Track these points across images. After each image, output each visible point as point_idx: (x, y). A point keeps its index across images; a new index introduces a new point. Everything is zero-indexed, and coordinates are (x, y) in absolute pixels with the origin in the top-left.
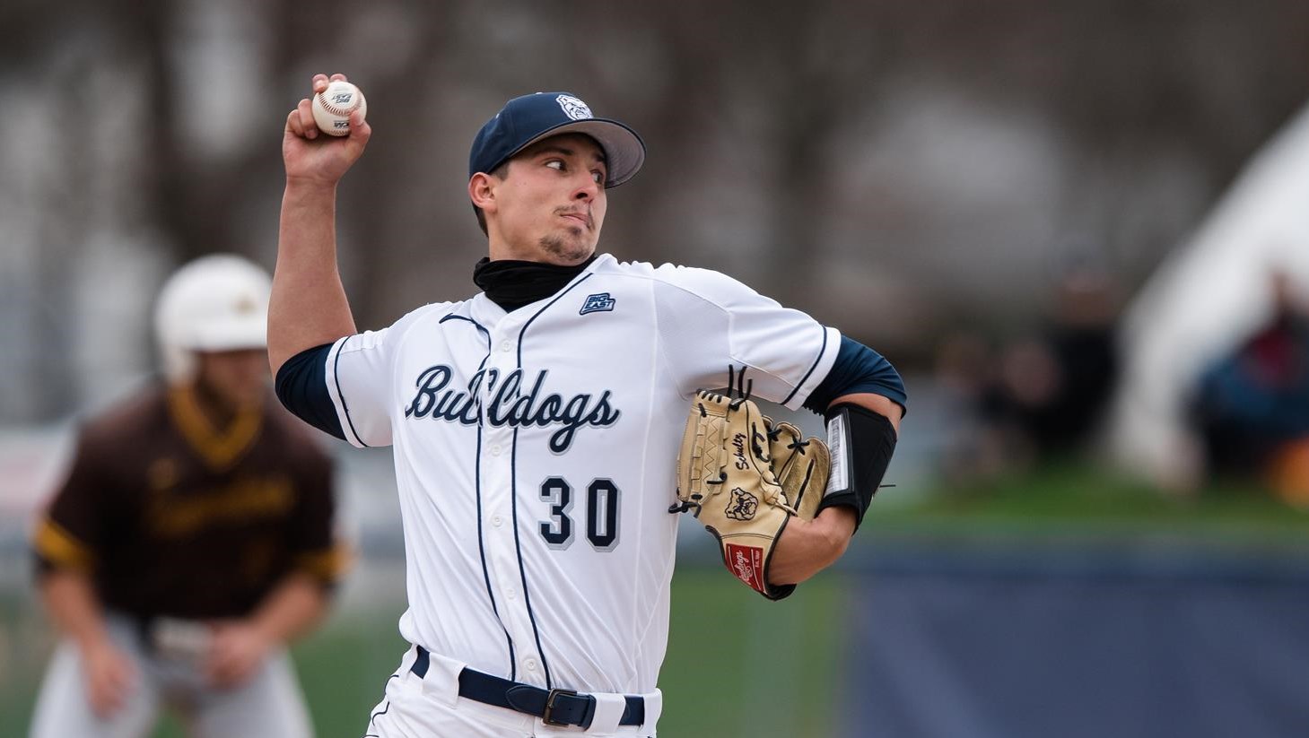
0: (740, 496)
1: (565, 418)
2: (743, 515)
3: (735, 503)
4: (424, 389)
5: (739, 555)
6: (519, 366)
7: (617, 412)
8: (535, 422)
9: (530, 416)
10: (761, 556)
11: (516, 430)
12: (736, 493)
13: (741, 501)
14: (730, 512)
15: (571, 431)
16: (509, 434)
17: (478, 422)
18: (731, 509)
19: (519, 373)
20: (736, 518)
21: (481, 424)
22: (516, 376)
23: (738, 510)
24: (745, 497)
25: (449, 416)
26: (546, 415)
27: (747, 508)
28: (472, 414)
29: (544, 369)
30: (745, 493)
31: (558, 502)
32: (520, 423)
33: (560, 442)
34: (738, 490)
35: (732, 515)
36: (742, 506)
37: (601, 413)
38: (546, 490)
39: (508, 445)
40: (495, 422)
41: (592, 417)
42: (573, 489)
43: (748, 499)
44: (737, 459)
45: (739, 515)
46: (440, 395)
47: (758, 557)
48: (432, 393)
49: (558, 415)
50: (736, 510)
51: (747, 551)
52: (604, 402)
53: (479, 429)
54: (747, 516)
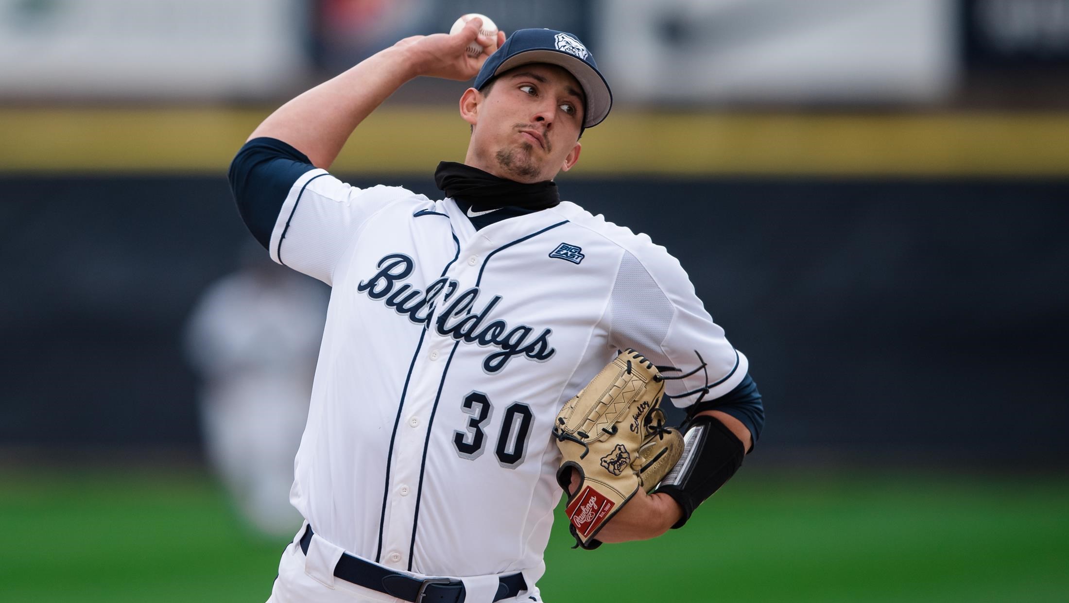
0: (622, 452)
1: (505, 344)
2: (614, 469)
3: (614, 457)
4: (384, 273)
5: (593, 500)
6: (478, 285)
7: (553, 351)
8: (477, 340)
9: (473, 335)
10: (610, 509)
11: (457, 343)
12: (620, 449)
13: (620, 457)
14: (605, 462)
15: (507, 356)
16: (449, 345)
17: (425, 323)
18: (608, 460)
19: (475, 292)
20: (608, 469)
21: (428, 326)
22: (472, 294)
23: (613, 463)
24: (625, 455)
25: (400, 309)
26: (488, 337)
27: (620, 465)
28: (423, 313)
29: (499, 294)
30: (626, 452)
31: (476, 415)
32: (463, 338)
33: (494, 363)
34: (622, 447)
35: (606, 465)
36: (618, 461)
37: (537, 348)
38: (468, 402)
39: (446, 354)
40: (441, 331)
41: (529, 350)
42: (493, 407)
43: (625, 458)
44: (633, 421)
45: (611, 468)
46: (398, 285)
47: (607, 508)
48: (391, 279)
49: (499, 339)
50: (611, 462)
51: (601, 499)
52: (543, 339)
53: (424, 330)
54: (617, 472)
